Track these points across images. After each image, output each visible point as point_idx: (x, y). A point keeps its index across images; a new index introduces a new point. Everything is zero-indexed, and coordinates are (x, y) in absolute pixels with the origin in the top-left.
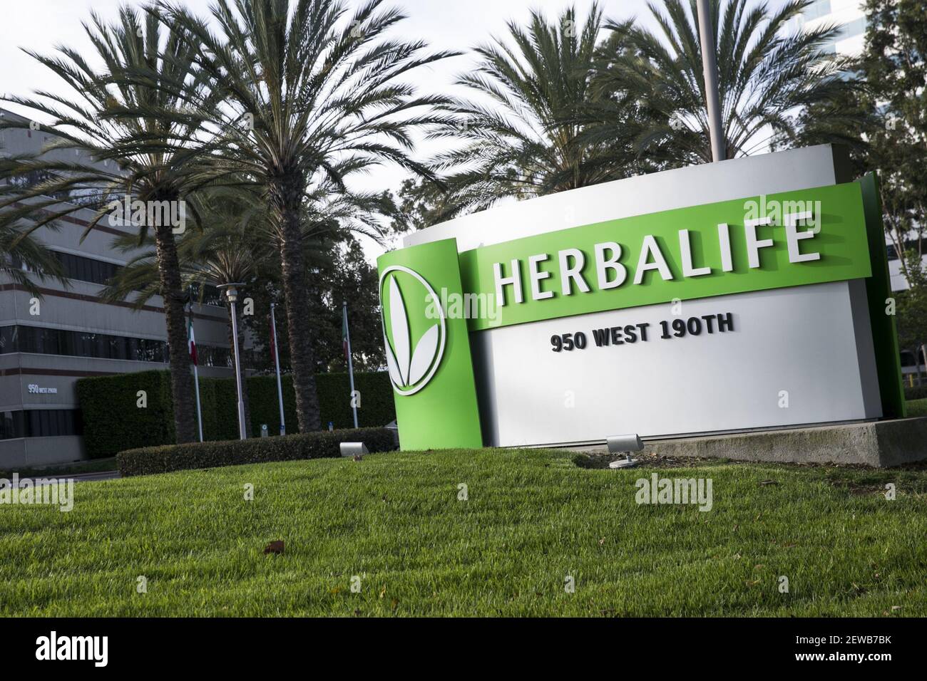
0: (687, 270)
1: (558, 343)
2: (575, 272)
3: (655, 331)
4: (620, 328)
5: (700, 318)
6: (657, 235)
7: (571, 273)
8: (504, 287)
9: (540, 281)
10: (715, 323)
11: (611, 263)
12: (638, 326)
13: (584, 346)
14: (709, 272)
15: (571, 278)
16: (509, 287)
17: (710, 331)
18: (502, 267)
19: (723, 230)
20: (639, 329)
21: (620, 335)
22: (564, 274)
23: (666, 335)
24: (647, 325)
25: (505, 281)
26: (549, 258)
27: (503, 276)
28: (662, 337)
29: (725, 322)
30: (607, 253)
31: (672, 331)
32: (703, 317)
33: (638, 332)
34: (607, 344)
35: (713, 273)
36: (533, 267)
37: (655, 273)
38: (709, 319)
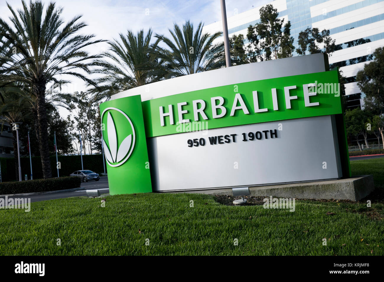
0: (256, 110)
1: (191, 143)
2: (201, 111)
3: (239, 138)
4: (222, 136)
5: (261, 131)
6: (242, 93)
7: (198, 111)
8: (164, 117)
9: (183, 114)
10: (269, 134)
11: (219, 106)
12: (231, 135)
13: (204, 145)
14: (267, 110)
15: (199, 113)
16: (166, 118)
17: (266, 138)
18: (164, 108)
19: (274, 91)
20: (232, 137)
21: (222, 140)
22: (195, 111)
23: (245, 140)
24: (236, 135)
25: (165, 115)
26: (188, 104)
27: (164, 112)
28: (243, 140)
29: (274, 134)
30: (217, 102)
31: (248, 138)
32: (263, 132)
33: (231, 138)
34: (215, 143)
35: (269, 111)
36: (180, 108)
37: (240, 111)
38: (266, 132)
